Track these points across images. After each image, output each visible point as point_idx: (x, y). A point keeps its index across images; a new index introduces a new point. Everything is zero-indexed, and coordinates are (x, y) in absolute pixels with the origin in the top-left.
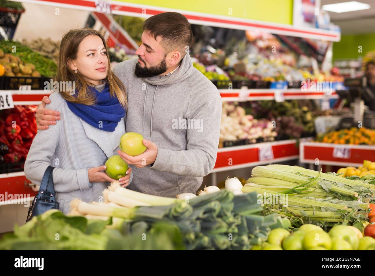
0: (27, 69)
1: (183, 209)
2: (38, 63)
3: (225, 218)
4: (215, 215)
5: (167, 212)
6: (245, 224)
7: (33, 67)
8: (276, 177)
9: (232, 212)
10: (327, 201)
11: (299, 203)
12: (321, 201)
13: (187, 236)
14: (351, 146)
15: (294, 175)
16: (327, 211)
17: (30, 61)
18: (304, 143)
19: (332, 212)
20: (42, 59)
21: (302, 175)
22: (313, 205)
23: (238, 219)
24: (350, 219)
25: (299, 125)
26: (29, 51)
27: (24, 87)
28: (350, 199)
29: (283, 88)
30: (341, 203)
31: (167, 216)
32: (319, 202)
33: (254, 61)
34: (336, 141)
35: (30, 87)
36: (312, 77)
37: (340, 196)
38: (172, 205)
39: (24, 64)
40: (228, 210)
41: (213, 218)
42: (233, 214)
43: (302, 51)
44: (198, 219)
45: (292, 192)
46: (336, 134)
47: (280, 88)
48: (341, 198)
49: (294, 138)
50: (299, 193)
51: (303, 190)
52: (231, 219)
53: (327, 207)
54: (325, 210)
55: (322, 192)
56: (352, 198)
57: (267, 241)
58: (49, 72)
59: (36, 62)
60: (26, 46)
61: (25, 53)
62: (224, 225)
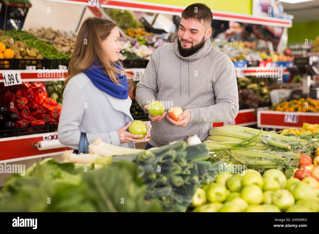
0: (32, 53)
1: (148, 156)
2: (41, 48)
3: (180, 163)
4: (172, 161)
5: (135, 158)
6: (196, 168)
7: (37, 51)
8: (228, 135)
9: (186, 158)
10: (267, 153)
11: (245, 155)
12: (262, 152)
13: (150, 176)
14: (299, 113)
15: (242, 133)
16: (266, 160)
17: (35, 46)
18: (261, 112)
19: (270, 161)
20: (44, 45)
21: (248, 133)
22: (256, 156)
23: (191, 164)
24: (284, 166)
25: (257, 97)
26: (34, 39)
27: (30, 67)
28: (284, 151)
29: (243, 66)
30: (277, 154)
31: (135, 161)
32: (260, 153)
33: (220, 44)
34: (287, 110)
35: (34, 67)
36: (268, 57)
37: (276, 149)
38: (139, 153)
39: (30, 49)
40: (182, 157)
41: (170, 162)
42: (187, 160)
43: (262, 36)
44: (159, 163)
45: (240, 146)
46: (287, 104)
47: (241, 67)
48: (278, 150)
49: (253, 107)
50: (244, 147)
51: (248, 144)
52: (185, 164)
53: (266, 157)
54: (264, 159)
55: (263, 146)
56: (286, 150)
57: (215, 182)
58: (50, 55)
59: (40, 47)
60: (32, 34)
61: (31, 40)
62: (179, 168)
